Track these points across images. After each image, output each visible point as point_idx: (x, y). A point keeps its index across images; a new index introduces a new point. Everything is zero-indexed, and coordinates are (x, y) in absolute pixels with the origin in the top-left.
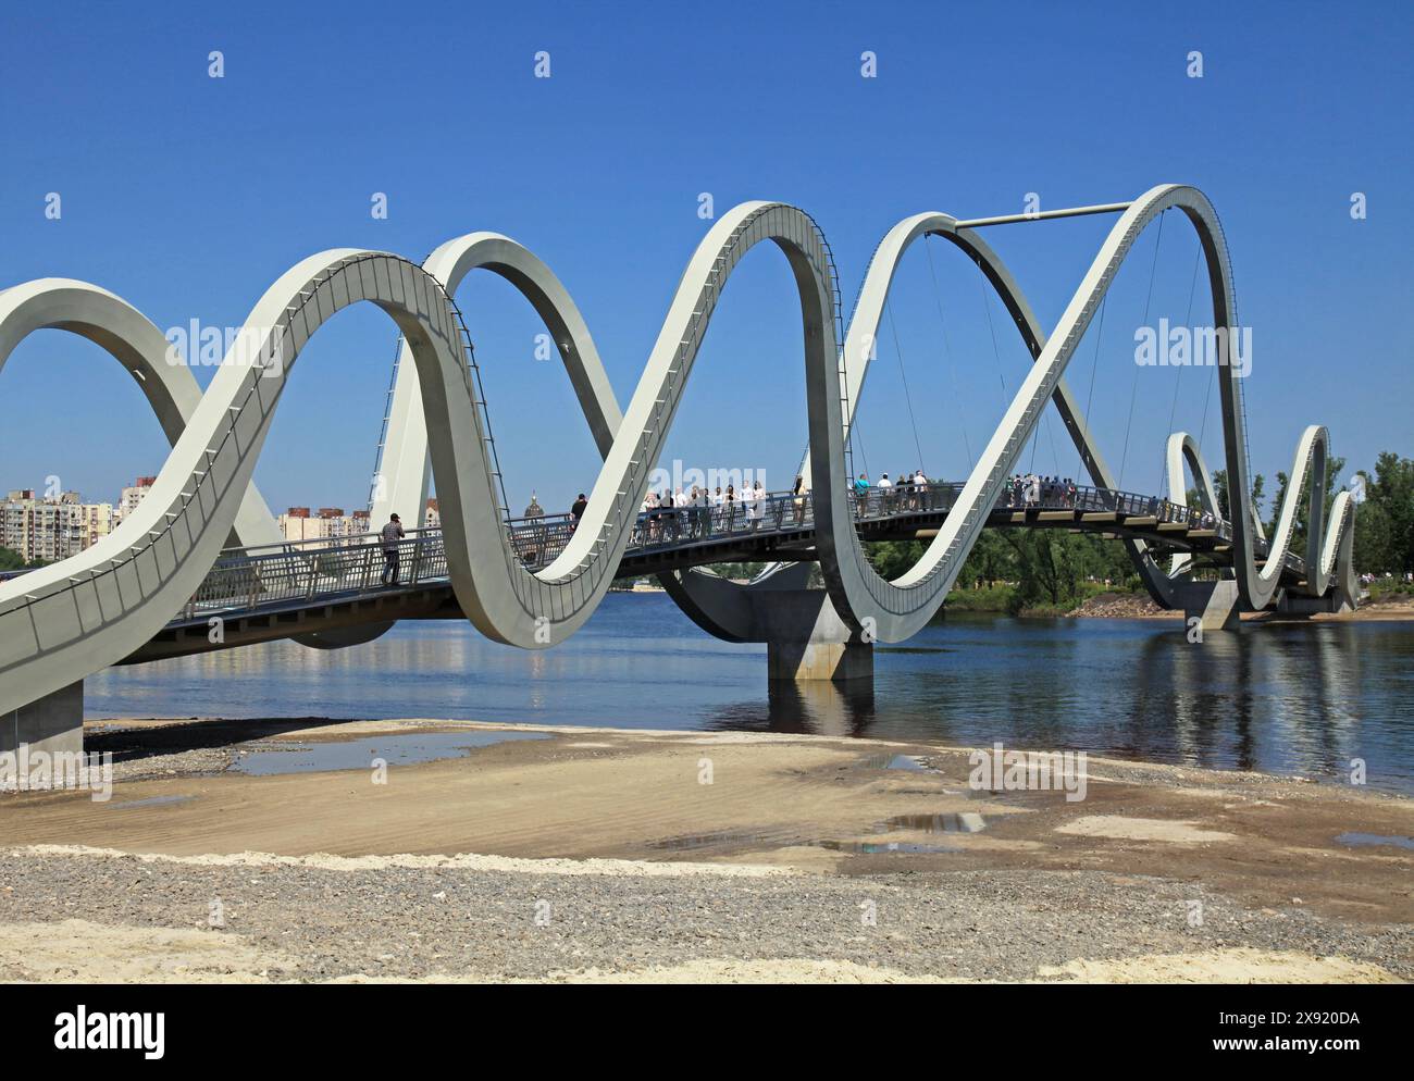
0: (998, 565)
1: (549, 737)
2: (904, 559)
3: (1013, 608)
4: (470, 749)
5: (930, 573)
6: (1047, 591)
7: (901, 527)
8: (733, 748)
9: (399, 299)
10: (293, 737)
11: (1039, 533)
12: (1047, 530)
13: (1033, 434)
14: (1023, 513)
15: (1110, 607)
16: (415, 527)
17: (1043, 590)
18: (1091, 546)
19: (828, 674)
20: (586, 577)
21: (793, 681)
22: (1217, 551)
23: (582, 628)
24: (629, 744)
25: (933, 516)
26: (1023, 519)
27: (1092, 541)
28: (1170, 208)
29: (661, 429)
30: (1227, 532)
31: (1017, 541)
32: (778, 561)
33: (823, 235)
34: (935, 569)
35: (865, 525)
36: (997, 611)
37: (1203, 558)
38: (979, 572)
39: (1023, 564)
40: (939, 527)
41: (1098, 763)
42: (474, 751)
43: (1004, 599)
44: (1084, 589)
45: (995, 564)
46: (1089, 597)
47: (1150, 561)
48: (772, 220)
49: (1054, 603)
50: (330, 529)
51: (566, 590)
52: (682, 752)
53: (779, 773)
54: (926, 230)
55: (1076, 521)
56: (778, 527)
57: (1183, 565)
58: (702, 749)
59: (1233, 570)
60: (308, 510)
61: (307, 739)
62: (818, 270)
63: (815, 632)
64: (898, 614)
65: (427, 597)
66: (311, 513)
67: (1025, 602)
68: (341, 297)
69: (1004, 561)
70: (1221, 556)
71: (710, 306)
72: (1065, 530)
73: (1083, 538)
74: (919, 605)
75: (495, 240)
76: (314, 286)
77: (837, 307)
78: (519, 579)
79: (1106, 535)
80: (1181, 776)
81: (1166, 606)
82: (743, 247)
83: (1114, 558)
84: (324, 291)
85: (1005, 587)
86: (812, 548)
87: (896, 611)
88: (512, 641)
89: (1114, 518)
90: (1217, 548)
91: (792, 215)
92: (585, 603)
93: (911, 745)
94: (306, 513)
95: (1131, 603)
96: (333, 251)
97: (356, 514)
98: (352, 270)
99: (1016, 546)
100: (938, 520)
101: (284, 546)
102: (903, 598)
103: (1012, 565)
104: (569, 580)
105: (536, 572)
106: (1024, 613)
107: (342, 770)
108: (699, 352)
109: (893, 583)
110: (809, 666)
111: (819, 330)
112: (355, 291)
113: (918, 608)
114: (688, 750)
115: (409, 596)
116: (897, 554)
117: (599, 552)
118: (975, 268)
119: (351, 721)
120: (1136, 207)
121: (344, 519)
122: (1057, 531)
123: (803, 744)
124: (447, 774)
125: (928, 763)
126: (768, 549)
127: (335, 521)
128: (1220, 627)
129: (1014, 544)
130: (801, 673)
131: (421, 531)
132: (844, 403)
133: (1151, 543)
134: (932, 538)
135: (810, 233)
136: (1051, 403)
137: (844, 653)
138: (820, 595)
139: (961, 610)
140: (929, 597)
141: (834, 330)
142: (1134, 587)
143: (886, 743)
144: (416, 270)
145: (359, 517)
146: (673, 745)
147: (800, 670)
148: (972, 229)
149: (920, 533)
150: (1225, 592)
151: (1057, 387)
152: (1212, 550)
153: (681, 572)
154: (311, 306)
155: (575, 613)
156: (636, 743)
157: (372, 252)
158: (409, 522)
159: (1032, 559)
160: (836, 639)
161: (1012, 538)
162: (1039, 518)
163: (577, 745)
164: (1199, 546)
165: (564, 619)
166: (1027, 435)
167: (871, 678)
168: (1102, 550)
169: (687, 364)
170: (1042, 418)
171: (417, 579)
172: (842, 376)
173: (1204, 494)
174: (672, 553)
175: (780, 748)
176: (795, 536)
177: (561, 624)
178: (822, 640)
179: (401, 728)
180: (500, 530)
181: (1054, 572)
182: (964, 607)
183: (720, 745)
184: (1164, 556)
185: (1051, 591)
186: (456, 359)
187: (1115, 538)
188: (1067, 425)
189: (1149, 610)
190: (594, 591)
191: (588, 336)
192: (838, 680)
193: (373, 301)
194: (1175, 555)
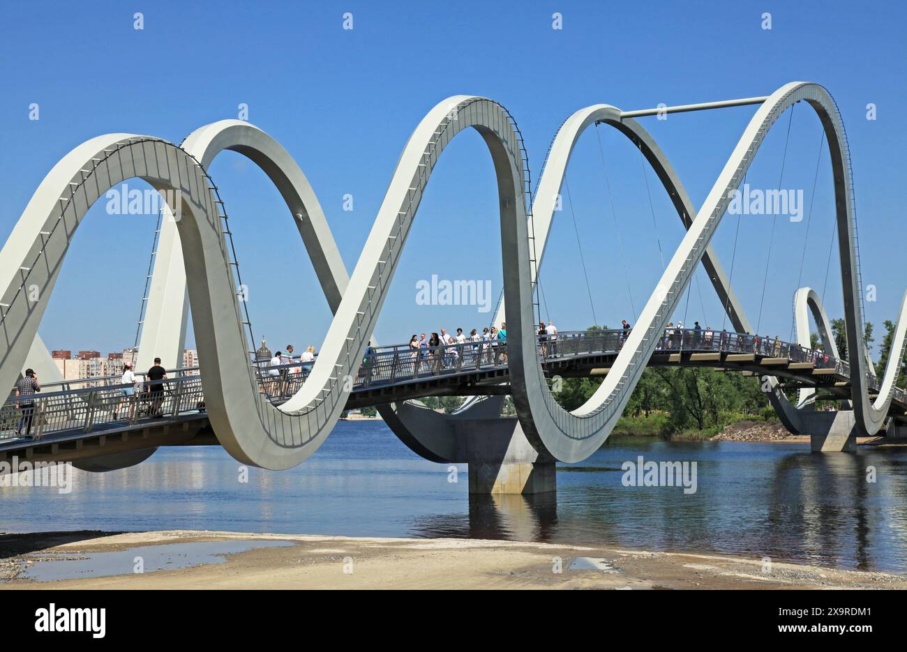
0: (653, 398)
1: (292, 544)
2: (575, 392)
3: (666, 434)
4: (226, 555)
5: (603, 405)
6: (695, 419)
7: (578, 366)
8: (449, 552)
9: (165, 176)
10: (72, 548)
11: (688, 370)
12: (694, 368)
13: (687, 289)
14: (679, 355)
15: (747, 433)
16: (174, 367)
17: (691, 418)
18: (729, 381)
19: (520, 490)
20: (321, 409)
21: (490, 494)
22: (838, 386)
23: (317, 451)
24: (361, 550)
25: (605, 357)
26: (678, 360)
27: (731, 377)
28: (799, 102)
29: (383, 285)
30: (845, 370)
31: (669, 377)
32: (477, 394)
33: (516, 124)
34: (607, 401)
35: (549, 364)
36: (653, 435)
37: (824, 392)
38: (637, 403)
39: (674, 397)
40: (610, 366)
41: (754, 565)
42: (230, 557)
43: (658, 425)
44: (725, 417)
45: (651, 395)
46: (729, 424)
47: (781, 394)
48: (474, 111)
49: (701, 429)
50: (88, 369)
51: (304, 420)
52: (406, 556)
53: (489, 574)
54: (597, 119)
55: (722, 362)
56: (478, 366)
57: (809, 397)
58: (422, 554)
59: (850, 402)
60: (69, 353)
61: (84, 549)
62: (511, 153)
63: (508, 454)
64: (577, 439)
65: (186, 426)
66: (72, 355)
67: (677, 429)
68: (116, 175)
69: (659, 395)
70: (840, 391)
71: (423, 183)
72: (709, 368)
73: (723, 375)
74: (594, 431)
75: (240, 126)
76: (93, 165)
77: (527, 183)
78: (265, 412)
79: (746, 373)
80: (823, 576)
81: (795, 432)
82: (450, 135)
83: (750, 392)
84: (101, 169)
85: (659, 416)
86: (505, 384)
87: (576, 437)
88: (259, 464)
89: (752, 359)
90: (837, 384)
91: (490, 107)
92: (319, 431)
93: (595, 549)
94: (67, 355)
95: (764, 430)
96: (108, 136)
97: (111, 355)
98: (125, 153)
99: (668, 382)
100: (609, 361)
101: (63, 384)
102: (581, 425)
103: (666, 398)
104: (306, 412)
105: (279, 405)
106: (675, 437)
107: (118, 576)
108: (414, 220)
109: (573, 413)
110: (503, 483)
111: (512, 201)
112: (128, 170)
113: (593, 434)
114: (412, 554)
115: (171, 426)
116: (569, 388)
117: (332, 388)
118: (637, 151)
119: (120, 533)
120: (772, 101)
121: (100, 360)
122: (702, 369)
123: (507, 549)
124: (209, 578)
125: (612, 565)
126: (469, 385)
127: (92, 361)
128: (840, 448)
129: (667, 380)
130: (496, 489)
131: (180, 371)
132: (533, 264)
133: (781, 380)
134: (604, 376)
135: (505, 121)
136: (701, 265)
137: (532, 471)
138: (511, 424)
139: (623, 435)
140: (602, 424)
141: (524, 203)
142: (767, 415)
143: (575, 548)
144: (178, 150)
145: (113, 358)
146: (398, 550)
147: (495, 486)
148: (633, 118)
149: (594, 371)
150: (844, 421)
151: (706, 252)
152: (834, 386)
153: (396, 405)
154: (90, 182)
155: (311, 439)
156: (367, 549)
157: (142, 137)
158: (169, 364)
159: (682, 393)
160: (526, 460)
161: (665, 374)
162: (691, 359)
163: (316, 551)
164: (822, 382)
165: (302, 445)
166: (682, 289)
167: (554, 492)
168: (738, 385)
169: (403, 232)
170: (693, 277)
171: (178, 412)
172: (531, 241)
173: (825, 339)
174: (391, 388)
175: (487, 552)
176: (491, 374)
177: (300, 448)
178: (514, 460)
179: (165, 538)
180: (249, 370)
181: (700, 403)
182: (625, 432)
183: (437, 550)
184: (792, 390)
185: (698, 419)
186: (213, 227)
187: (753, 375)
188: (713, 281)
189: (780, 435)
190: (327, 420)
191: (319, 207)
192: (527, 494)
193: (142, 177)
194: (801, 389)
